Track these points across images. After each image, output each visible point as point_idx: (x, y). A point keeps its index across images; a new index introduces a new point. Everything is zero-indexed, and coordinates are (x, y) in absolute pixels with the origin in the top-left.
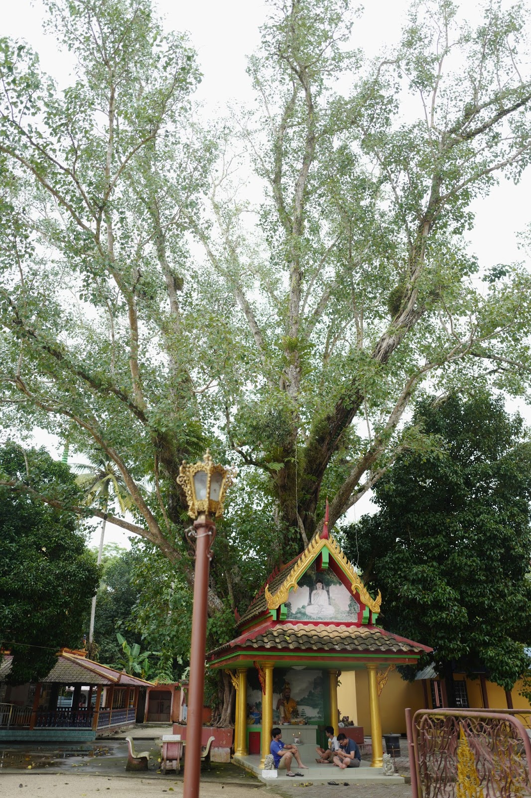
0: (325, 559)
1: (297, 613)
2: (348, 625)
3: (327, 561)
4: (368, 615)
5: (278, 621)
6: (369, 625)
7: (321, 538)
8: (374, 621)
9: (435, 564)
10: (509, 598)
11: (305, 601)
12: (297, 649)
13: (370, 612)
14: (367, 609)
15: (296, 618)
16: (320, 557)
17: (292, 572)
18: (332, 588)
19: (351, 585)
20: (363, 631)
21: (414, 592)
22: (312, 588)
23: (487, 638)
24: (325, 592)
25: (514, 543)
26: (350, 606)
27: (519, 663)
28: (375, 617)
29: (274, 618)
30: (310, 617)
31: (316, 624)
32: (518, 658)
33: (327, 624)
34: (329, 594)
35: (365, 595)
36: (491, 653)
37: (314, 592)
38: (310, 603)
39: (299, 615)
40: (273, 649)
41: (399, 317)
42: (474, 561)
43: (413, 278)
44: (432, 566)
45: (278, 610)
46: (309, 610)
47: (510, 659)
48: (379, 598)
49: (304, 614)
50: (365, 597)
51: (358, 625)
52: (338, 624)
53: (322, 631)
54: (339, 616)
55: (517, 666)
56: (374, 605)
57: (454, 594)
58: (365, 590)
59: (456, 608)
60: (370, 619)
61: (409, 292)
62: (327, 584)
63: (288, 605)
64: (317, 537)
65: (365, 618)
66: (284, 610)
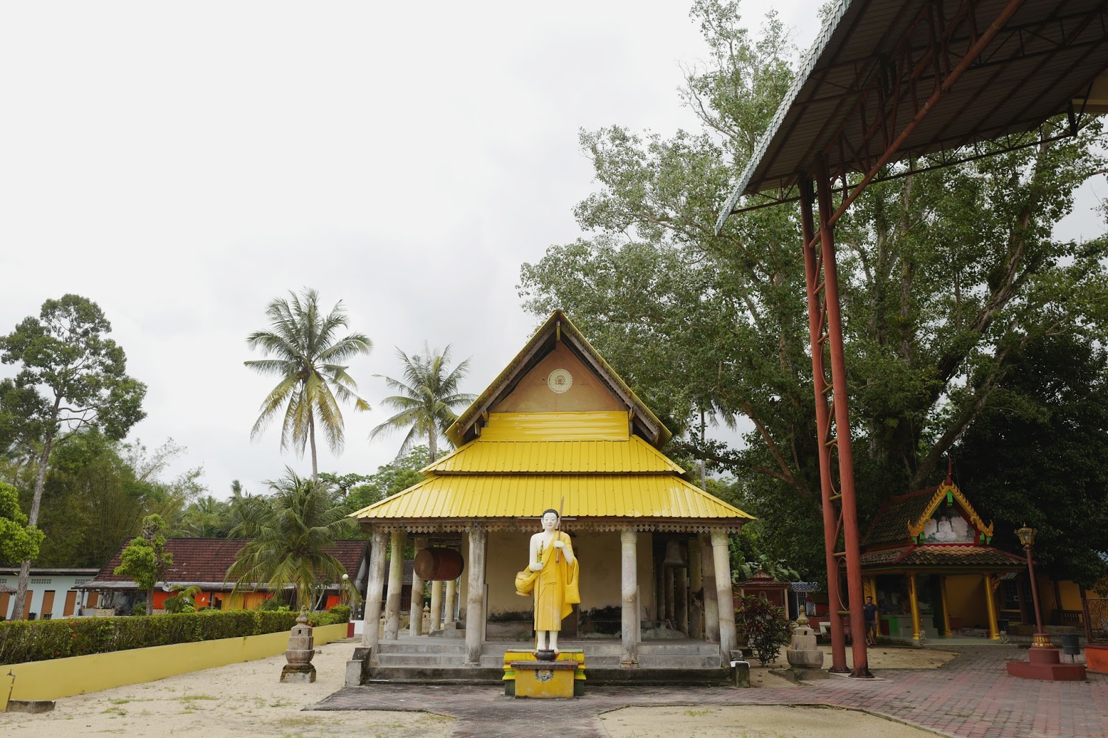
0: (950, 500)
1: (929, 538)
2: (968, 545)
3: (951, 501)
4: (984, 538)
5: (920, 545)
6: (984, 545)
7: (946, 485)
8: (988, 543)
9: (1024, 490)
10: (1092, 518)
11: (934, 530)
12: (938, 564)
13: (986, 536)
14: (983, 535)
15: (928, 541)
16: (946, 498)
17: (926, 510)
18: (953, 519)
19: (970, 518)
20: (981, 550)
21: (1008, 516)
22: (939, 520)
23: (1071, 550)
24: (948, 523)
25: (1098, 472)
26: (967, 532)
27: (1099, 569)
28: (989, 540)
29: (916, 543)
30: (939, 541)
31: (944, 545)
32: (1098, 565)
33: (952, 545)
34: (951, 524)
35: (980, 524)
36: (1075, 562)
37: (940, 523)
38: (938, 531)
39: (930, 540)
40: (922, 564)
41: (999, 292)
42: (1060, 489)
43: (1013, 259)
44: (1022, 492)
45: (918, 537)
46: (938, 536)
47: (1092, 565)
48: (991, 526)
49: (934, 539)
50: (981, 526)
51: (975, 545)
52: (960, 545)
53: (954, 551)
54: (960, 539)
55: (1098, 571)
56: (988, 532)
57: (1043, 516)
58: (981, 521)
59: (1044, 527)
60: (985, 541)
61: (1009, 271)
62: (949, 518)
63: (923, 533)
64: (943, 484)
65: (982, 541)
66: (921, 537)
